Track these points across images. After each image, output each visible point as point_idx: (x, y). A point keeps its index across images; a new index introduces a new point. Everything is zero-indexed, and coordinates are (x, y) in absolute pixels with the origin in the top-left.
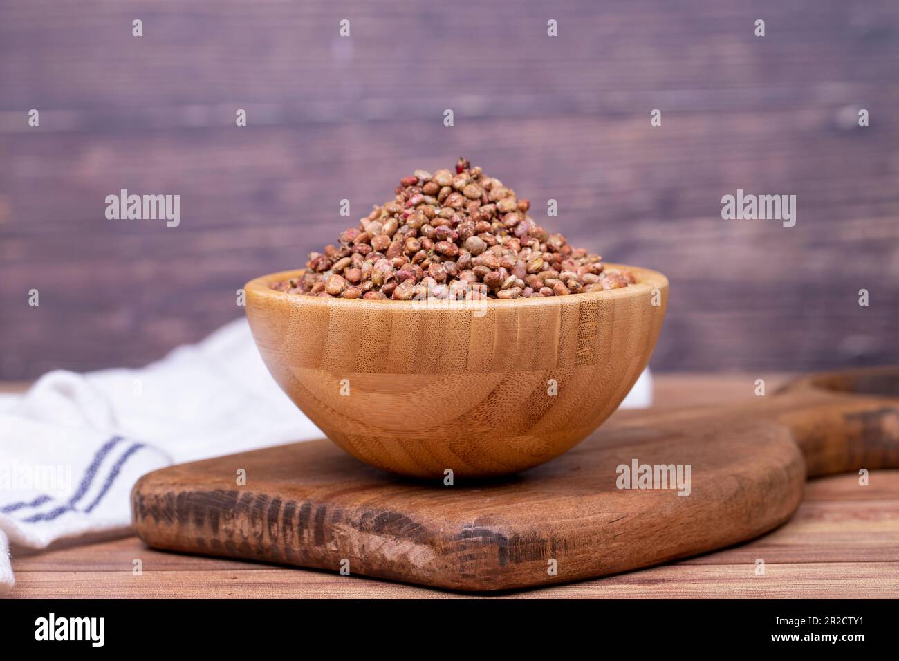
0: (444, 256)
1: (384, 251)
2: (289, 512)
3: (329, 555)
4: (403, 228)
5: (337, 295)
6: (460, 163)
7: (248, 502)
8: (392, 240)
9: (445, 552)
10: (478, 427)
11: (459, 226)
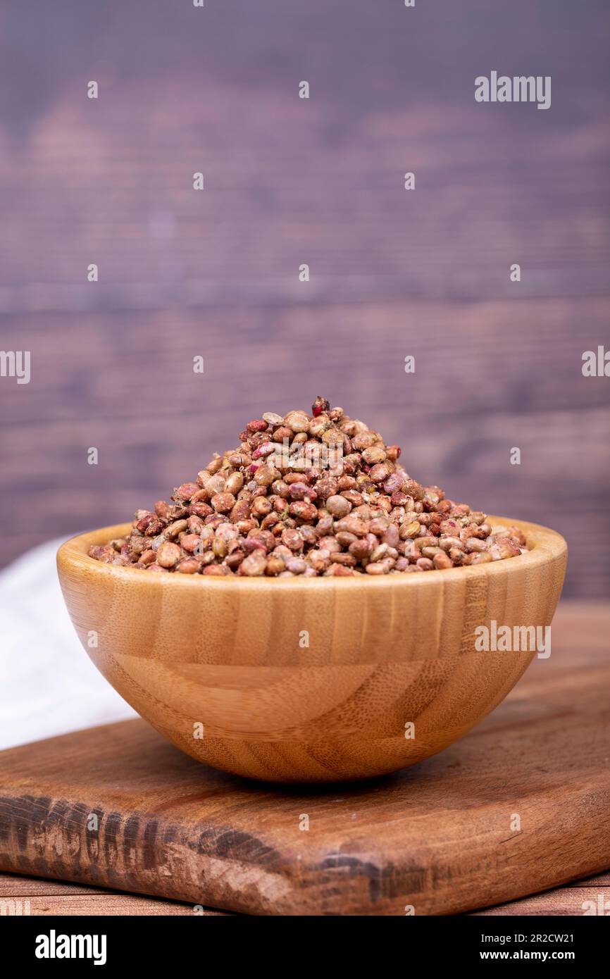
0: (300, 520)
1: (227, 513)
2: (112, 827)
3: (160, 880)
4: (249, 484)
5: (171, 568)
6: (318, 403)
7: (63, 813)
8: (236, 499)
9: (305, 884)
10: (343, 728)
11: (319, 482)
